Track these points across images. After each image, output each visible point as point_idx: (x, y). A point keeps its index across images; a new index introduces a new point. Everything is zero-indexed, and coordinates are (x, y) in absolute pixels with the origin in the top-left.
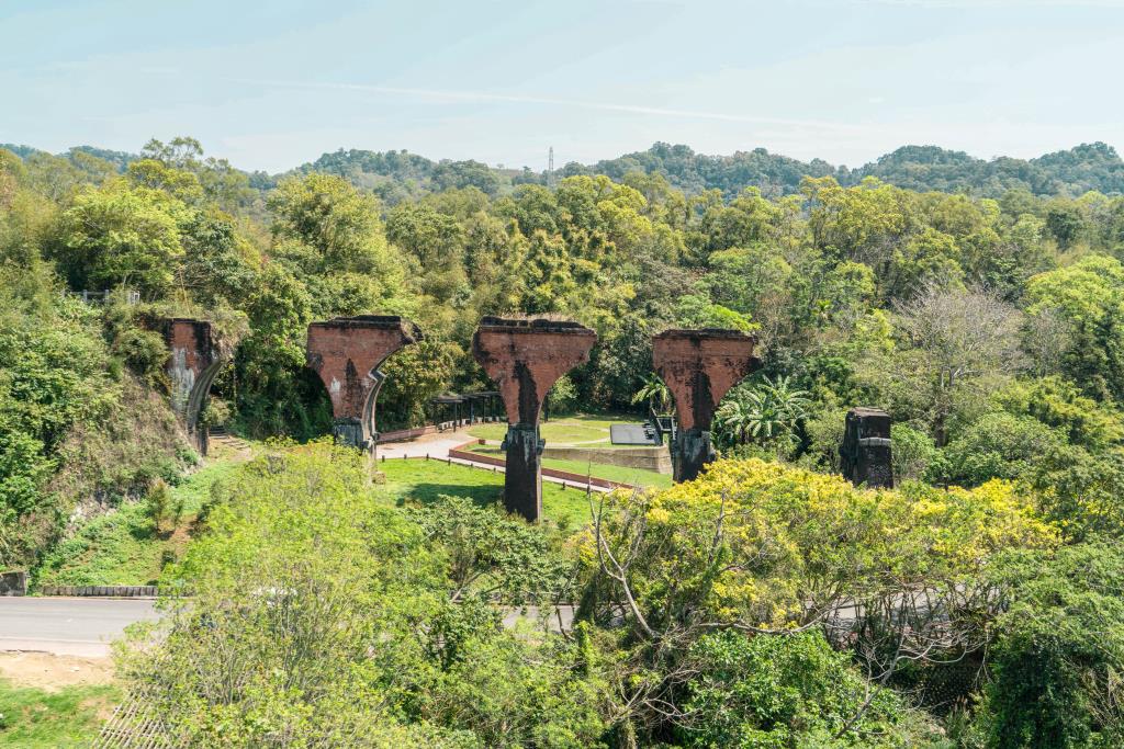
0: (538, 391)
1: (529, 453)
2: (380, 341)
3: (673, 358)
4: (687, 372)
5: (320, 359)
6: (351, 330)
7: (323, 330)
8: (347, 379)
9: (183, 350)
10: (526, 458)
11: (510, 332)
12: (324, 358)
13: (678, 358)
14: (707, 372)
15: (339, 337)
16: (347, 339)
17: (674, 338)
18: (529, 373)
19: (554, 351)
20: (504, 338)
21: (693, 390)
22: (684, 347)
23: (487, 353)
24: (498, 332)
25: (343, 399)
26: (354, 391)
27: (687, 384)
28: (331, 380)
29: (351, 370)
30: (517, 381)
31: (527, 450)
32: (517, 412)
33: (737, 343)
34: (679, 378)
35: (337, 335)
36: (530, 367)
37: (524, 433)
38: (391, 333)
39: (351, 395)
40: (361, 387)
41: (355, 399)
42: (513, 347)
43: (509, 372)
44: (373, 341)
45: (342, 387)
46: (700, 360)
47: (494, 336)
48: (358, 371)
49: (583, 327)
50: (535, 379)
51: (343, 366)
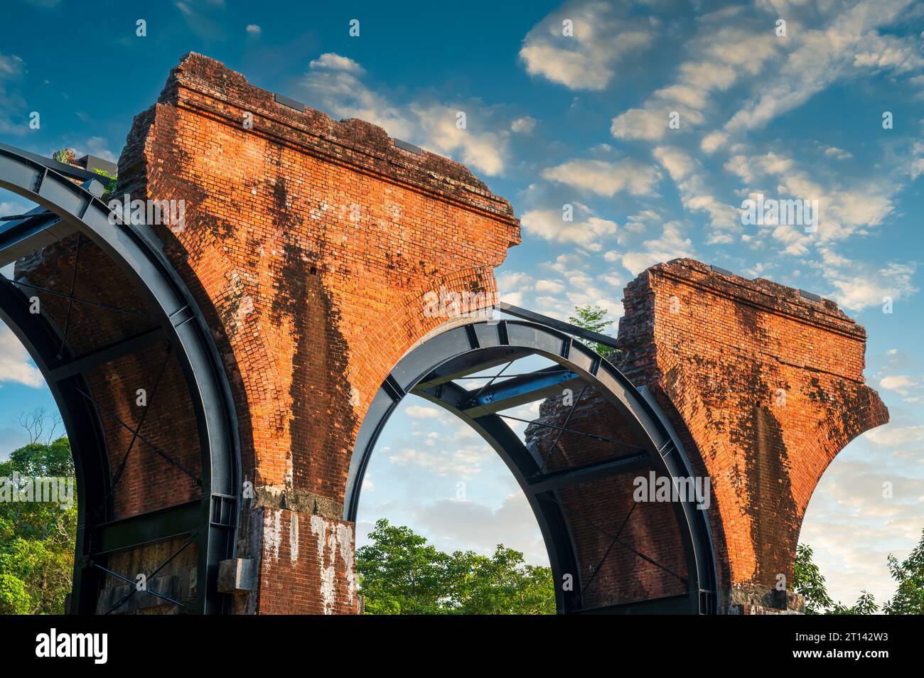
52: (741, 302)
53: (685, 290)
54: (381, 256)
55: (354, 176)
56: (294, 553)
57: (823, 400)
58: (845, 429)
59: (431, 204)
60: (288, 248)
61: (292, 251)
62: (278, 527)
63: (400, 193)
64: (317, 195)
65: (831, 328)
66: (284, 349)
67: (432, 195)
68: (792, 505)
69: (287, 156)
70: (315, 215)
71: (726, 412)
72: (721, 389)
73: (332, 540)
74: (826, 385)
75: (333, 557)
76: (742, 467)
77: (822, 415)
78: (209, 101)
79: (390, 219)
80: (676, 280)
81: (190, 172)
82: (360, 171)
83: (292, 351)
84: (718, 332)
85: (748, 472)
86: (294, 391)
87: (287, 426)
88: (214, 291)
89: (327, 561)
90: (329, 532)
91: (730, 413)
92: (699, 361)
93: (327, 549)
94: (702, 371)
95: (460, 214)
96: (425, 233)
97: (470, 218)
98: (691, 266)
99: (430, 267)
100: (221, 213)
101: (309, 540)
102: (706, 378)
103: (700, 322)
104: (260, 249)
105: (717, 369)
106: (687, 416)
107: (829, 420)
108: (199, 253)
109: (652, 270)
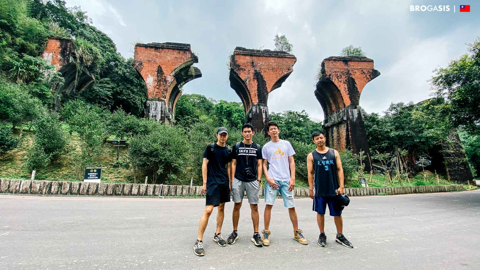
0: (267, 86)
1: (266, 118)
2: (178, 56)
3: (335, 70)
4: (343, 77)
5: (141, 64)
6: (161, 49)
7: (144, 48)
8: (158, 76)
9: (51, 54)
10: (264, 120)
11: (251, 55)
12: (143, 64)
13: (338, 70)
14: (353, 77)
15: (154, 53)
16: (159, 54)
17: (335, 60)
18: (262, 77)
19: (274, 65)
20: (248, 58)
21: (348, 86)
22: (340, 65)
23: (239, 66)
24: (244, 55)
25: (155, 87)
26: (162, 83)
27: (344, 83)
28: (147, 76)
29: (160, 71)
30: (256, 81)
31: (264, 116)
32: (257, 97)
33: (366, 63)
34: (340, 80)
35: (153, 52)
36: (262, 74)
37: (262, 107)
38: (185, 53)
39: (160, 85)
40: (166, 81)
41: (162, 88)
42: (253, 63)
43: (252, 76)
44: (174, 56)
45: (155, 80)
46: (349, 71)
47: (242, 57)
48: (164, 72)
49: (289, 54)
50: (265, 80)
51: (156, 68)
52: (343, 61)
53: (332, 61)
54: (271, 68)
55: (265, 58)
56: (258, 112)
57: (364, 73)
58: (370, 78)
59: (279, 59)
60: (255, 70)
61: (256, 71)
62: (255, 109)
63: (274, 58)
64: (259, 62)
65: (365, 61)
66: (255, 84)
67: (279, 57)
68: (358, 92)
69: (253, 58)
70: (259, 65)
71: (342, 79)
72: (341, 76)
73: (264, 109)
74: (365, 71)
75: (264, 112)
76: (346, 87)
77: (364, 76)
78: (239, 53)
79: (272, 62)
80: (329, 60)
81: (237, 63)
82: (266, 57)
83: (257, 84)
84: (340, 67)
85: (348, 88)
86: (258, 90)
87: (257, 95)
88: (243, 79)
89: (263, 112)
90: (264, 108)
91: (344, 79)
92: (335, 72)
93: (263, 110)
94: (336, 74)
95: (285, 59)
96: (279, 63)
97: (287, 59)
98: (332, 57)
99: (280, 68)
100: (243, 68)
101: (260, 110)
102: (337, 74)
103: (335, 65)
104: (250, 71)
105: (340, 73)
106: (333, 81)
107: (366, 77)
108: (240, 74)
109: (324, 60)
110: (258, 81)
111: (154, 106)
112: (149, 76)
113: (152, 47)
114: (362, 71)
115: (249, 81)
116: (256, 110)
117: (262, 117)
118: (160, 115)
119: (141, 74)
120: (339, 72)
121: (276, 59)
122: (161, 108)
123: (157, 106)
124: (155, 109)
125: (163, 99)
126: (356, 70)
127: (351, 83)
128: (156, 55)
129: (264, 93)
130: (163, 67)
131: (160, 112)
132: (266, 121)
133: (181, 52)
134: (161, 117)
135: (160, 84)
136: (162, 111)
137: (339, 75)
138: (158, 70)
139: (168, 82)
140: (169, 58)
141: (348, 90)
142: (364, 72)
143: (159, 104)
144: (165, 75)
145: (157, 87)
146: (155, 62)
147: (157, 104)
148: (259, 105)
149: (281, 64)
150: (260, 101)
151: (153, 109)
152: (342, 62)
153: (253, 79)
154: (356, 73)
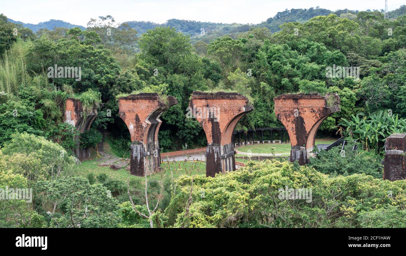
0: (220, 127)
1: (217, 158)
2: (149, 105)
3: (284, 109)
4: (291, 116)
5: (124, 114)
6: (137, 100)
7: (125, 101)
8: (136, 123)
9: (70, 112)
10: (216, 160)
11: (206, 99)
12: (126, 114)
13: (287, 109)
14: (302, 116)
15: (132, 104)
17: (284, 99)
19: (227, 107)
20: (204, 102)
21: (296, 126)
22: (290, 103)
24: (200, 99)
25: (135, 133)
26: (139, 129)
27: (293, 122)
28: (129, 124)
29: (137, 119)
30: (210, 123)
31: (216, 156)
32: (211, 138)
33: (316, 101)
34: (288, 119)
37: (215, 148)
38: (153, 101)
40: (142, 127)
41: (140, 133)
42: (208, 106)
44: (146, 105)
45: (134, 127)
47: (199, 101)
48: (140, 119)
51: (134, 117)
110: (212, 122)
111: (135, 149)
112: (131, 123)
113: (130, 99)
114: (312, 109)
115: (205, 123)
116: (209, 150)
117: (215, 157)
118: (139, 156)
119: (125, 122)
120: (288, 111)
121: (228, 101)
122: (140, 150)
123: (137, 149)
124: (136, 151)
125: (141, 142)
126: (306, 109)
127: (299, 123)
128: (134, 105)
129: (217, 134)
130: (139, 115)
131: (139, 154)
132: (217, 160)
133: (151, 101)
134: (141, 157)
135: (138, 130)
136: (140, 153)
137: (287, 114)
138: (136, 118)
139: (143, 128)
140: (143, 107)
141: (296, 130)
142: (314, 111)
143: (139, 146)
144: (141, 122)
145: (137, 132)
146: (133, 111)
147: (137, 147)
148: (213, 145)
149: (233, 106)
150: (214, 142)
151: (135, 151)
152: (292, 101)
153: (208, 121)
154: (305, 111)
